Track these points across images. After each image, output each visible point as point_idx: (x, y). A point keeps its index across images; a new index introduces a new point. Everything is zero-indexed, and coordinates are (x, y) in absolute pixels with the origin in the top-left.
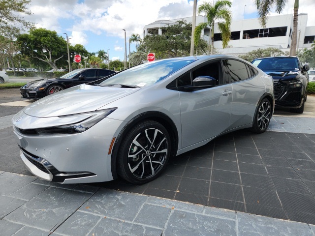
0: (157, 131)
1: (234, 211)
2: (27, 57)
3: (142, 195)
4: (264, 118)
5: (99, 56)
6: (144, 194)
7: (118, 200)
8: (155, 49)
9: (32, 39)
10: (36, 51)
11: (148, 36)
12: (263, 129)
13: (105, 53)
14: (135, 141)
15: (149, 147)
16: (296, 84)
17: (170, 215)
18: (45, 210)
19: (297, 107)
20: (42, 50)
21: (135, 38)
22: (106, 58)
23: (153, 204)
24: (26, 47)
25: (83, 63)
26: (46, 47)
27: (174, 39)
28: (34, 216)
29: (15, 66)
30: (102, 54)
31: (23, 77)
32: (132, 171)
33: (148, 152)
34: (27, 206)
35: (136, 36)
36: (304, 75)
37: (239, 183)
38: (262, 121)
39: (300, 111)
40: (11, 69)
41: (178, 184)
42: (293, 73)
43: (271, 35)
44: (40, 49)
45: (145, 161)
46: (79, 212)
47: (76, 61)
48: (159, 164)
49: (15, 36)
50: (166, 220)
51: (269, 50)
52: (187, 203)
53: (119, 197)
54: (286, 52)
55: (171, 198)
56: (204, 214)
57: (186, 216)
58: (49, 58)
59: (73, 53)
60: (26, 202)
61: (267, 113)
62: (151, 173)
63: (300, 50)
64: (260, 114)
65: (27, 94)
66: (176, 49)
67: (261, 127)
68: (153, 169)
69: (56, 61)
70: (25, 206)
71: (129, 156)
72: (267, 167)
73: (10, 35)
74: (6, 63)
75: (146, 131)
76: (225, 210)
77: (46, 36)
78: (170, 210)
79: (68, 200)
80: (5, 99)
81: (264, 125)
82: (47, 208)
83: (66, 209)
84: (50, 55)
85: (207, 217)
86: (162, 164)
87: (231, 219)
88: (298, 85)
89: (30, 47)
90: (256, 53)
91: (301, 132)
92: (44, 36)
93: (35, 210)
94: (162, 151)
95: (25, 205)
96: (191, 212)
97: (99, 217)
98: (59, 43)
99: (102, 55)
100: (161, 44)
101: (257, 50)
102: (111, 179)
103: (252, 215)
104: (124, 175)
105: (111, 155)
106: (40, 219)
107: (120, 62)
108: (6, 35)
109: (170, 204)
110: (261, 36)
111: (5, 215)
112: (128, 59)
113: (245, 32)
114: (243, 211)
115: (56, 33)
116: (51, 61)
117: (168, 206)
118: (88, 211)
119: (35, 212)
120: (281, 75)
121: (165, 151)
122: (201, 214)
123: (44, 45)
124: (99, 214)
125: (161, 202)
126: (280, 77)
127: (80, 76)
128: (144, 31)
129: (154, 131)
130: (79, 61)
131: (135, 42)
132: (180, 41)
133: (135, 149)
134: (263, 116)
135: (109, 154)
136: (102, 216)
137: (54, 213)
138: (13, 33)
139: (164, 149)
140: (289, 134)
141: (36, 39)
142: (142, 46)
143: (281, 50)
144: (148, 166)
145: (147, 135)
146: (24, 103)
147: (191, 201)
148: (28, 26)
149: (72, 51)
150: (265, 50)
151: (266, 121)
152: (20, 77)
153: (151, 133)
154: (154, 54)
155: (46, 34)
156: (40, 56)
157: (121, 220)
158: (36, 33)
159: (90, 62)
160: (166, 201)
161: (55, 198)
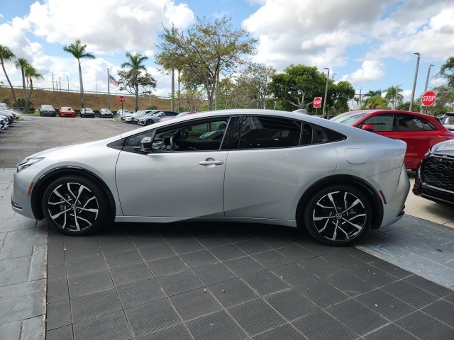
0: (83, 187)
2: (281, 101)
9: (287, 79)
10: (290, 93)
12: (333, 239)
14: (55, 191)
15: (73, 201)
20: (297, 92)
30: (393, 92)
32: (53, 217)
49: (270, 76)
58: (300, 101)
69: (309, 105)
71: (49, 203)
75: (68, 184)
77: (302, 74)
84: (303, 98)
86: (91, 224)
89: (284, 89)
94: (91, 210)
98: (316, 82)
99: (394, 94)
116: (302, 106)
121: (95, 211)
123: (299, 86)
135: (29, 195)
141: (291, 79)
145: (69, 189)
155: (303, 71)
156: (292, 100)
158: (293, 71)
159: (369, 105)
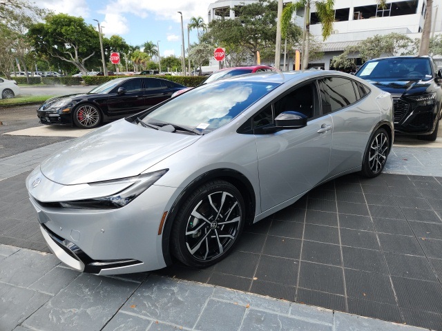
0: (225, 194)
1: (331, 311)
2: (44, 56)
3: (205, 285)
4: (379, 155)
5: (146, 51)
6: (208, 283)
7: (173, 294)
8: (225, 40)
9: (50, 31)
10: (56, 47)
11: (214, 22)
12: (376, 172)
13: (154, 45)
14: (194, 213)
15: (214, 218)
16: (426, 101)
17: (245, 317)
18: (77, 311)
19: (428, 134)
20: (64, 45)
21: (196, 23)
22: (155, 53)
23: (221, 300)
24: (41, 42)
25: (123, 62)
26: (70, 41)
27: (253, 24)
28: (63, 321)
29: (28, 69)
30: (149, 47)
31: (39, 85)
32: (192, 252)
33: (213, 225)
34: (52, 304)
35: (197, 19)
36: (439, 85)
37: (339, 263)
38: (376, 161)
39: (432, 139)
40: (23, 74)
41: (255, 267)
42: (424, 83)
43: (394, 14)
44: (62, 44)
45: (209, 236)
46: (122, 313)
47: (113, 61)
48: (229, 238)
49: (25, 26)
50: (239, 325)
51: (392, 37)
52: (268, 297)
53: (175, 289)
54: (416, 39)
55: (246, 290)
56: (289, 315)
57: (265, 319)
58: (74, 57)
59: (109, 48)
60: (51, 297)
61: (383, 148)
62: (218, 250)
63: (437, 36)
64: (373, 152)
65: (47, 118)
66: (256, 39)
67: (374, 168)
68: (220, 245)
69: (85, 61)
70: (50, 304)
71: (187, 233)
72: (380, 236)
73: (18, 25)
74: (15, 65)
75: (209, 196)
76: (319, 309)
77: (69, 25)
78: (244, 309)
79: (106, 295)
80: (17, 124)
81: (379, 165)
82: (79, 308)
83: (104, 309)
84: (76, 52)
85: (293, 319)
86: (233, 238)
87: (326, 324)
88: (429, 103)
89: (47, 41)
90: (372, 42)
91: (430, 175)
92: (66, 25)
93: (64, 310)
94: (234, 221)
95: (50, 302)
96: (271, 312)
97: (149, 322)
98: (87, 35)
99: (150, 49)
100: (234, 33)
101: (374, 37)
102: (164, 265)
103: (355, 316)
104: (181, 258)
105: (161, 235)
106: (70, 325)
107: (175, 59)
108: (13, 25)
109: (244, 300)
110: (380, 15)
111: (24, 318)
112: (187, 55)
113: (356, 9)
114: (344, 310)
115: (83, 20)
116: (77, 61)
117: (241, 303)
118: (134, 311)
119: (63, 313)
120: (406, 87)
121: (238, 219)
122: (286, 315)
123: (66, 38)
124: (148, 316)
125: (232, 296)
126: (404, 90)
127: (119, 90)
128: (210, 12)
129: (221, 195)
130: (117, 61)
131: (196, 28)
132: (260, 28)
133: (195, 222)
134: (377, 153)
135: (159, 234)
136: (153, 320)
137: (88, 315)
138: (22, 22)
139: (236, 217)
140: (414, 177)
141: (55, 30)
142: (207, 34)
143: (409, 36)
144: (213, 243)
145: (211, 202)
146: (43, 130)
147: (272, 295)
148: (43, 14)
149: (107, 45)
150: (386, 37)
151: (381, 159)
152: (36, 85)
153: (217, 199)
154: (224, 49)
155: (69, 21)
156: (62, 55)
157: (178, 326)
158: (55, 21)
159: (134, 60)
160: (238, 295)
161: (89, 290)
